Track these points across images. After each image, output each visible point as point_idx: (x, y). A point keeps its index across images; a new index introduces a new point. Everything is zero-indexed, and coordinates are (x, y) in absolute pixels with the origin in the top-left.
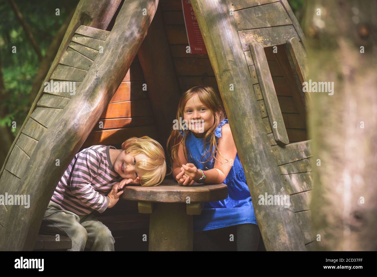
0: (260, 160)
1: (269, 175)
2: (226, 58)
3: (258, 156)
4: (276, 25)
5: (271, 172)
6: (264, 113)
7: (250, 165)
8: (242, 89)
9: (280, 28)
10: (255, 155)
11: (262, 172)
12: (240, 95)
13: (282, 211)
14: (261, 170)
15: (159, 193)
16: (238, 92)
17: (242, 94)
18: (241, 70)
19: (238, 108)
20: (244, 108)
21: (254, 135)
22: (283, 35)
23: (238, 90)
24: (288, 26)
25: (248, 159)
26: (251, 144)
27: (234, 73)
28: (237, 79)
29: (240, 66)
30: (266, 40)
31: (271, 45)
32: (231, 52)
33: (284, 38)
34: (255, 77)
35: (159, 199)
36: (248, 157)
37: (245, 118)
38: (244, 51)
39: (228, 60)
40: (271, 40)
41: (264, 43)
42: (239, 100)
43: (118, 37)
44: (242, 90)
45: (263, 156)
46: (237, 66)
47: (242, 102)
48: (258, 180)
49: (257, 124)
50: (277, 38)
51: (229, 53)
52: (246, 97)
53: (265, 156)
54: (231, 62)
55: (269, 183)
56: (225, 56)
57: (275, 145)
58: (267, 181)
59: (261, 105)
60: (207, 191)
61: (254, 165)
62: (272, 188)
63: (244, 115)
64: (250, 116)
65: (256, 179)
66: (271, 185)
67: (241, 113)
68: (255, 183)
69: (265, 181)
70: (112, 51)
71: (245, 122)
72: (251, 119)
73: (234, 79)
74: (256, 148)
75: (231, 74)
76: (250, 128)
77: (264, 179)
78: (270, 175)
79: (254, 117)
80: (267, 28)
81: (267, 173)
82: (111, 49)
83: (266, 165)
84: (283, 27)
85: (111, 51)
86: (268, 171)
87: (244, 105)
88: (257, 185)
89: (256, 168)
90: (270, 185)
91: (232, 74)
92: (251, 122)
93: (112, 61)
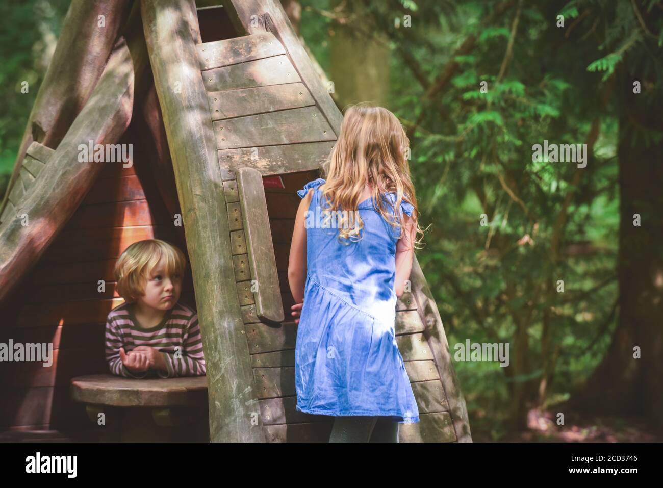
0: (220, 345)
1: (229, 368)
2: (192, 191)
3: (219, 339)
4: (301, 142)
5: (234, 363)
6: (243, 274)
7: (208, 352)
8: (209, 237)
9: (310, 145)
10: (216, 337)
11: (221, 363)
12: (205, 247)
13: (239, 422)
14: (220, 360)
15: (109, 391)
16: (203, 241)
17: (207, 246)
18: (211, 208)
19: (201, 266)
20: (208, 267)
21: (216, 307)
22: (313, 156)
23: (202, 239)
24: (328, 142)
25: (207, 344)
26: (211, 320)
27: (201, 213)
28: (203, 222)
29: (211, 203)
30: (275, 163)
31: (285, 171)
32: (199, 181)
33: (316, 160)
34: (236, 220)
35: (107, 401)
36: (207, 341)
37: (208, 282)
38: (224, 181)
39: (194, 193)
40: (287, 164)
41: (269, 168)
42: (203, 255)
43: (59, 159)
44: (209, 240)
45: (226, 339)
46: (205, 202)
47: (207, 257)
48: (216, 374)
49: (223, 291)
50: (300, 161)
51: (197, 184)
52: (213, 250)
53: (228, 339)
54: (198, 197)
55: (228, 380)
56: (191, 189)
57: (257, 323)
58: (226, 376)
59: (240, 262)
60: (183, 390)
61: (213, 352)
62: (232, 388)
63: (207, 276)
64: (215, 278)
65: (214, 373)
66: (231, 382)
67: (203, 274)
68: (212, 379)
69: (223, 376)
70: (46, 179)
71: (207, 288)
72: (216, 282)
73: (200, 223)
74: (217, 326)
75: (196, 215)
76: (213, 297)
77: (222, 374)
78: (232, 368)
79: (222, 280)
80: (282, 146)
81: (227, 365)
82: (45, 178)
83: (227, 353)
84: (316, 145)
85: (44, 180)
86: (230, 361)
87: (208, 261)
88: (214, 382)
89: (215, 357)
90: (229, 383)
91: (198, 215)
92: (216, 288)
93: (43, 194)
